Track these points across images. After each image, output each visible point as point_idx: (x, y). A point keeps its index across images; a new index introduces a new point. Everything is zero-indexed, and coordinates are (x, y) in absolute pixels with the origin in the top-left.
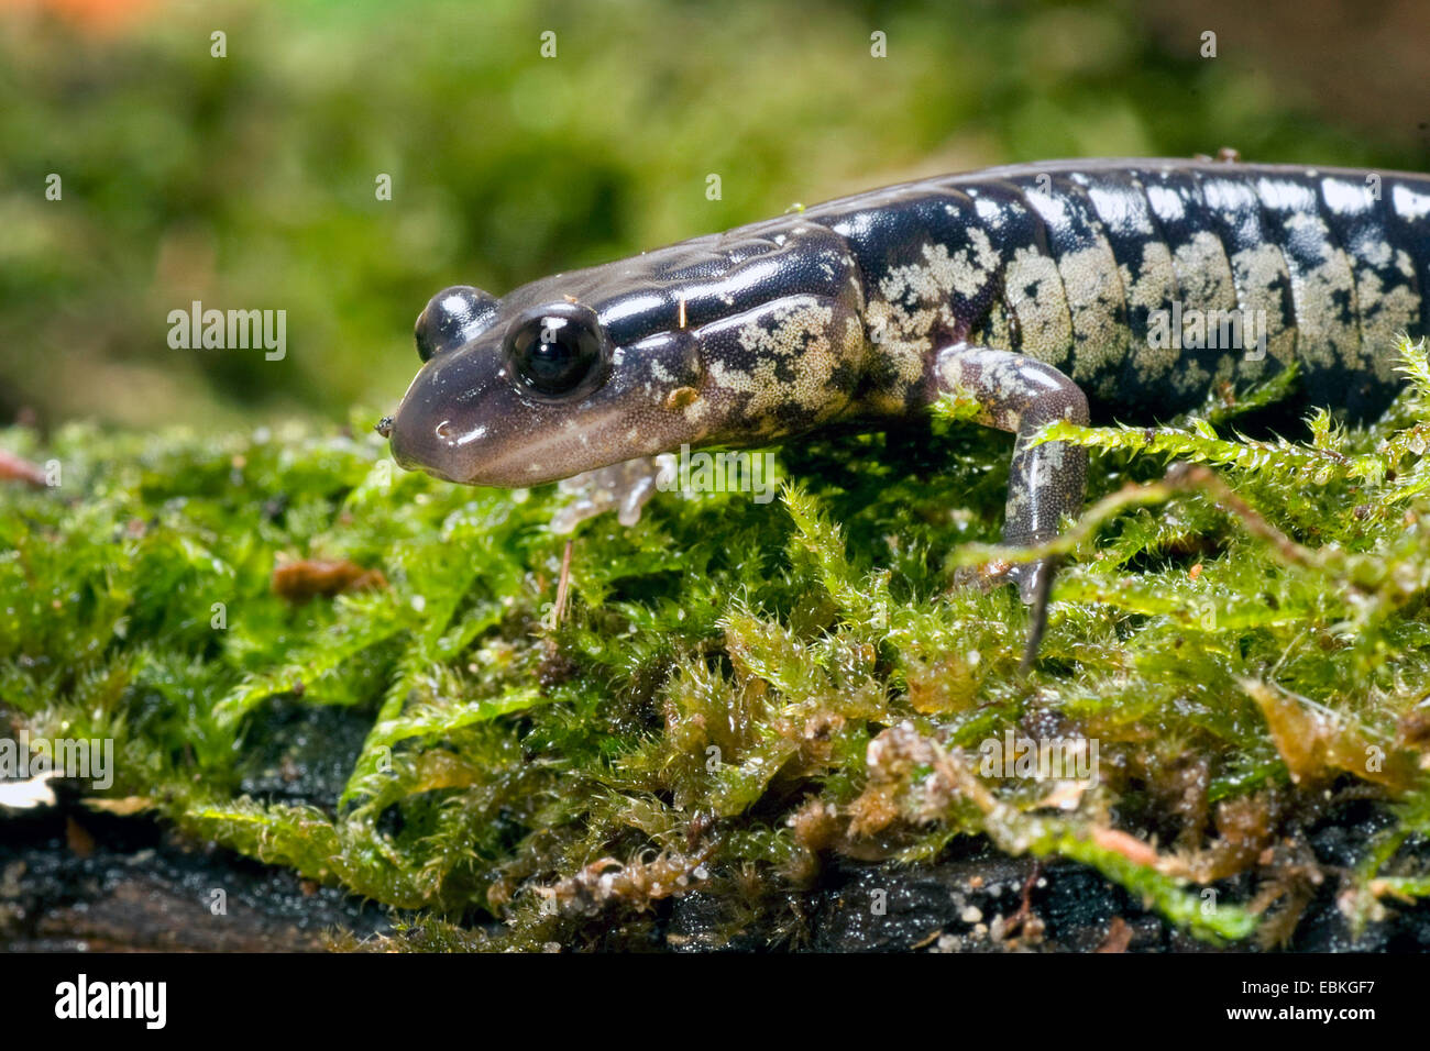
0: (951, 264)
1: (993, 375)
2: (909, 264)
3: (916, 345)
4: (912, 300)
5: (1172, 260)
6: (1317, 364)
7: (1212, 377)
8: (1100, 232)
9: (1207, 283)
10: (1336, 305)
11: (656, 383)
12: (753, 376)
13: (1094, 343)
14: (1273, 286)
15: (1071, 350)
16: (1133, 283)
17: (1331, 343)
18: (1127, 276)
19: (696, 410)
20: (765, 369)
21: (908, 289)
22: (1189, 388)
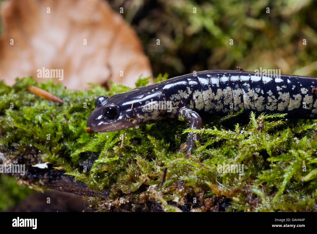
0: (183, 93)
1: (187, 114)
2: (175, 94)
3: (176, 108)
4: (175, 100)
5: (222, 91)
6: (247, 108)
7: (229, 110)
8: (210, 87)
9: (228, 95)
10: (250, 99)
11: (127, 118)
12: (144, 116)
13: (208, 106)
14: (239, 96)
15: (204, 107)
16: (215, 96)
17: (249, 105)
18: (214, 95)
19: (134, 122)
20: (146, 115)
21: (175, 98)
22: (226, 112)
